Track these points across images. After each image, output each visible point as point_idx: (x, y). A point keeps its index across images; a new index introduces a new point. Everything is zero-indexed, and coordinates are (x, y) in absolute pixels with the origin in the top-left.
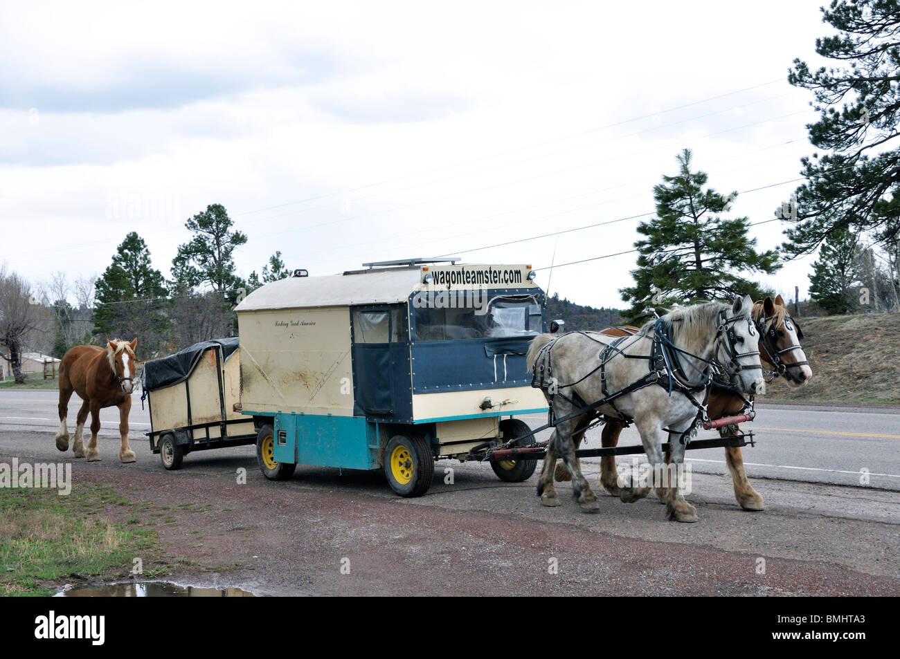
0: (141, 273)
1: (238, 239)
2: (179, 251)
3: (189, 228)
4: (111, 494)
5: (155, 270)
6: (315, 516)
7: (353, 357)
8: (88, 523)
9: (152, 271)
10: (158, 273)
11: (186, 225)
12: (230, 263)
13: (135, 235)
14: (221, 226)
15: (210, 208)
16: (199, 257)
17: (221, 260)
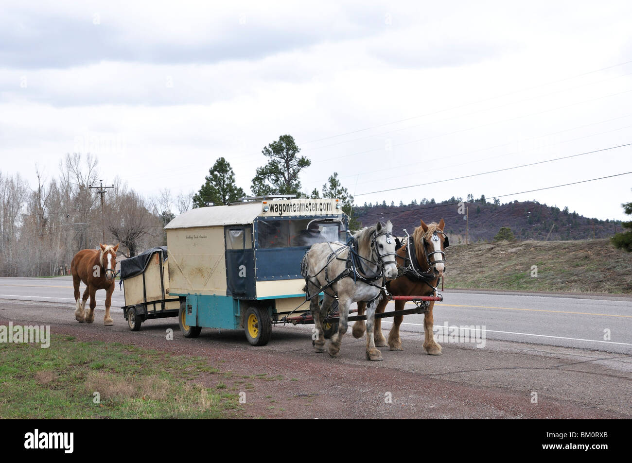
0: (228, 190)
1: (304, 163)
2: (257, 172)
3: (265, 154)
4: (204, 365)
5: (238, 188)
6: (364, 387)
7: (226, 258)
8: (187, 387)
9: (236, 189)
10: (241, 190)
11: (263, 152)
12: (297, 182)
13: (223, 159)
14: (290, 152)
15: (281, 138)
16: (273, 177)
17: (290, 179)
